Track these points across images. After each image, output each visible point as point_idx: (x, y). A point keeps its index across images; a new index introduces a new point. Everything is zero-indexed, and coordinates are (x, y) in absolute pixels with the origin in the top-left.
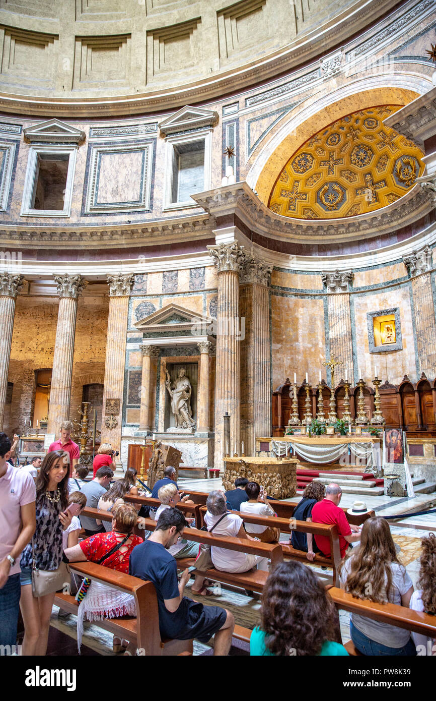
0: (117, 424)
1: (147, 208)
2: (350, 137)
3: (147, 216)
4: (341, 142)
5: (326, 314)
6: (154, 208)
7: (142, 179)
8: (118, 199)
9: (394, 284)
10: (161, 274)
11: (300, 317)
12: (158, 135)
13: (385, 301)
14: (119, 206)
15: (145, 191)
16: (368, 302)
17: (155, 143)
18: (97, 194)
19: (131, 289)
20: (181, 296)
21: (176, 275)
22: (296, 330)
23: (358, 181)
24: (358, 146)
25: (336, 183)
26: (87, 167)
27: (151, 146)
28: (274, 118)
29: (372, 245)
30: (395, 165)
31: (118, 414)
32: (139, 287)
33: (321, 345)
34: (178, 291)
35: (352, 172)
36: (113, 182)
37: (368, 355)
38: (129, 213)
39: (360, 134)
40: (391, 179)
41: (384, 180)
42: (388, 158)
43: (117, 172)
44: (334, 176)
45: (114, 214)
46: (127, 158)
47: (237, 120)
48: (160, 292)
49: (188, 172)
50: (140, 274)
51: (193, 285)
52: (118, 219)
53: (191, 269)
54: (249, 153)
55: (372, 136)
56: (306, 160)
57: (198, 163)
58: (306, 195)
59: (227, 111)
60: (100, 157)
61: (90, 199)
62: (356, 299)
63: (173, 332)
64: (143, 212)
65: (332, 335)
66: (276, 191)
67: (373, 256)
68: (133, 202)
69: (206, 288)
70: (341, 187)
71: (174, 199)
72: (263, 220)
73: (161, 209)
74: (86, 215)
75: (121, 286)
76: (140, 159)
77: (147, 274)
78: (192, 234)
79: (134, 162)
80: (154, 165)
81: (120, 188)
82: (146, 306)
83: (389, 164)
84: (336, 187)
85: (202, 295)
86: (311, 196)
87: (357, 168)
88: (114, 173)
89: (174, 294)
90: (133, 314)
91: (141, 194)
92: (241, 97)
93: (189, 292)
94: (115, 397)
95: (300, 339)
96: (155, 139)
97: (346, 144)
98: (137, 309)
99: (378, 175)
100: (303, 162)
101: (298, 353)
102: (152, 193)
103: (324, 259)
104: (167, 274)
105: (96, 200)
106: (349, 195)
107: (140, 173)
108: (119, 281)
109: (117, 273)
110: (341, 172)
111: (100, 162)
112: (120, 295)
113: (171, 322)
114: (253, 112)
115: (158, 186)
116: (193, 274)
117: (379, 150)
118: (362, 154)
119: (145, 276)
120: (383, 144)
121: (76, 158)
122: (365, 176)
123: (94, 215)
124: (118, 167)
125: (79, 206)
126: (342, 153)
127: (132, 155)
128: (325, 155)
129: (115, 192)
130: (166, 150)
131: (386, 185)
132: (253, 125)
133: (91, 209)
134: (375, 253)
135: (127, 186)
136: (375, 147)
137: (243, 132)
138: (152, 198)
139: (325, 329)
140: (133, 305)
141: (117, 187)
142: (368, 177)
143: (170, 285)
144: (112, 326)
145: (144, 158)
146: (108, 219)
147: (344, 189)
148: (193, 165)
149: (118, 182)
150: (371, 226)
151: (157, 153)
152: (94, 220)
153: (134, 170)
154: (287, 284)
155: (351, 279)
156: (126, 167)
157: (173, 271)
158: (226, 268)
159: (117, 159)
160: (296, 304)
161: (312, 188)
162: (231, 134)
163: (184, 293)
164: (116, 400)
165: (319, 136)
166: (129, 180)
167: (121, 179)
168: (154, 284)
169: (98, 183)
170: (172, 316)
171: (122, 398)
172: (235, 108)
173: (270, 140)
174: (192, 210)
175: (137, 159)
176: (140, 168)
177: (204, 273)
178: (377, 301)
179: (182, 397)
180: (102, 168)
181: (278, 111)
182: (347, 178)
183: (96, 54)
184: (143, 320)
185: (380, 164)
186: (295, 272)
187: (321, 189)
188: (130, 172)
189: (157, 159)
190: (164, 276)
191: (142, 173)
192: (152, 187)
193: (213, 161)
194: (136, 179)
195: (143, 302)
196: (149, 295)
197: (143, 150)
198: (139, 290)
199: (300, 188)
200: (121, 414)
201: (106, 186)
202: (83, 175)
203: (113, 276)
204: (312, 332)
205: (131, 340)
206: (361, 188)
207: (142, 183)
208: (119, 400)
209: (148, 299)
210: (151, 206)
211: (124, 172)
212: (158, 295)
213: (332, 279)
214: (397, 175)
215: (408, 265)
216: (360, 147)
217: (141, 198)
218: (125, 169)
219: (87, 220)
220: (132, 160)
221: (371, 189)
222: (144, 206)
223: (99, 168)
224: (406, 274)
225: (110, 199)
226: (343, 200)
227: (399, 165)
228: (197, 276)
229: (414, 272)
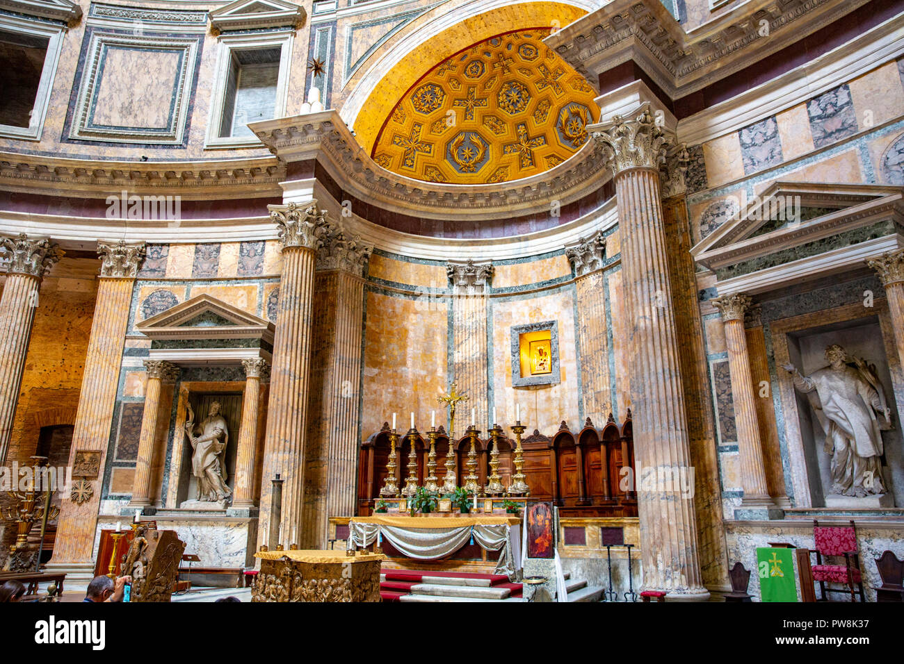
0: (92, 495)
1: (179, 140)
2: (498, 68)
3: (176, 153)
4: (486, 73)
5: (451, 325)
6: (190, 142)
7: (175, 94)
8: (130, 122)
9: (551, 286)
10: (193, 248)
11: (411, 327)
12: (207, 30)
13: (538, 310)
14: (132, 133)
15: (178, 114)
16: (513, 310)
17: (201, 42)
18: (93, 109)
19: (139, 268)
20: (223, 284)
21: (218, 251)
22: (403, 347)
23: (507, 134)
24: (509, 83)
25: (476, 133)
26: (81, 63)
27: (194, 46)
28: (389, 26)
29: (523, 227)
30: (559, 115)
31: (96, 478)
32: (153, 265)
33: (440, 372)
34: (219, 276)
35: (499, 120)
36: (125, 93)
37: (510, 390)
38: (148, 146)
39: (512, 65)
40: (554, 135)
41: (544, 136)
42: (550, 104)
43: (133, 78)
44: (474, 122)
45: (122, 145)
46: (152, 59)
47: (334, 23)
48: (189, 277)
49: (251, 94)
50: (158, 244)
51: (243, 267)
52: (127, 152)
53: (242, 242)
54: (348, 74)
55: (529, 71)
56: (434, 94)
57: (269, 82)
58: (430, 145)
59: (319, 8)
60: (106, 51)
61: (80, 116)
62: (498, 306)
63: (202, 341)
64: (171, 146)
65: (458, 357)
66: (386, 135)
67: (523, 244)
68: (155, 129)
69: (265, 274)
70: (482, 139)
71: (225, 130)
72: (362, 175)
73: (202, 144)
74: (71, 141)
75: (121, 261)
76: (175, 63)
77: (169, 245)
78: (249, 187)
79: (163, 67)
80: (196, 76)
81: (135, 105)
82: (162, 296)
83: (551, 113)
84: (475, 140)
85: (256, 284)
86: (438, 148)
87: (506, 114)
88: (127, 80)
89: (211, 280)
90: (138, 308)
91: (170, 119)
93: (236, 279)
94: (94, 446)
95: (409, 363)
96: (202, 36)
97: (493, 77)
98: (147, 302)
99: (535, 127)
100: (428, 97)
101: (405, 383)
102: (189, 118)
103: (452, 243)
104: (203, 248)
105: (91, 119)
106: (493, 151)
107: (172, 85)
108: (119, 252)
109: (117, 241)
110: (483, 117)
111: (104, 59)
112: (119, 275)
113: (201, 325)
114: (359, 15)
115: (201, 108)
116: (245, 251)
117: (539, 92)
118: (514, 95)
119: (165, 248)
120: (543, 83)
121: (61, 46)
122: (517, 126)
123: (86, 142)
124: (135, 71)
125: (59, 124)
126: (486, 91)
127: (163, 54)
128: (461, 91)
129: (127, 110)
130: (218, 54)
131: (546, 142)
132: (357, 33)
133: (81, 133)
134: (526, 239)
135: (148, 103)
136: (534, 87)
137: (342, 43)
138: (188, 126)
139: (449, 348)
140: (140, 294)
141: (132, 102)
142: (522, 129)
143: (206, 266)
144: (100, 326)
145: (180, 62)
146: (110, 152)
147: (486, 143)
148: (261, 84)
149: (132, 95)
150: (522, 199)
151: (204, 57)
152: (85, 150)
153: (163, 79)
154: (392, 278)
155: (489, 275)
156: (149, 72)
157: (213, 243)
158: (296, 242)
159: (134, 58)
160: (406, 308)
161: (440, 138)
162: (323, 42)
163: (229, 280)
164: (94, 453)
165: (454, 62)
166: (152, 94)
167: (138, 91)
168: (180, 262)
169: (97, 92)
170: (203, 315)
171: (105, 449)
172: (331, 6)
173: (381, 58)
174: (252, 151)
175: (170, 62)
176: (173, 77)
177: (263, 250)
178: (526, 310)
179: (212, 449)
180: (107, 68)
181: (396, 17)
182: (492, 127)
184: (153, 319)
185: (539, 112)
186: (407, 259)
187: (453, 139)
188: (156, 82)
189: (202, 66)
190: (197, 251)
191: (176, 85)
192: (191, 109)
193: (292, 79)
194: (165, 93)
195: (158, 290)
196: (169, 280)
197: (180, 50)
198: (153, 270)
199: (423, 134)
200: (101, 478)
201: (111, 98)
202: (71, 76)
203: (109, 244)
204: (427, 353)
205: (132, 353)
206: (510, 144)
207: (173, 101)
208: (101, 452)
209: (168, 286)
210: (186, 139)
211: (146, 80)
212: (184, 281)
213: (462, 273)
214: (562, 130)
215: (572, 259)
216: (512, 84)
217: (169, 124)
218: (147, 76)
219: (72, 149)
220: (159, 63)
221: (525, 146)
222: (173, 138)
223: (102, 68)
224: (569, 272)
225: (116, 120)
226: (484, 158)
227: (565, 115)
228: (252, 254)
229: (580, 269)
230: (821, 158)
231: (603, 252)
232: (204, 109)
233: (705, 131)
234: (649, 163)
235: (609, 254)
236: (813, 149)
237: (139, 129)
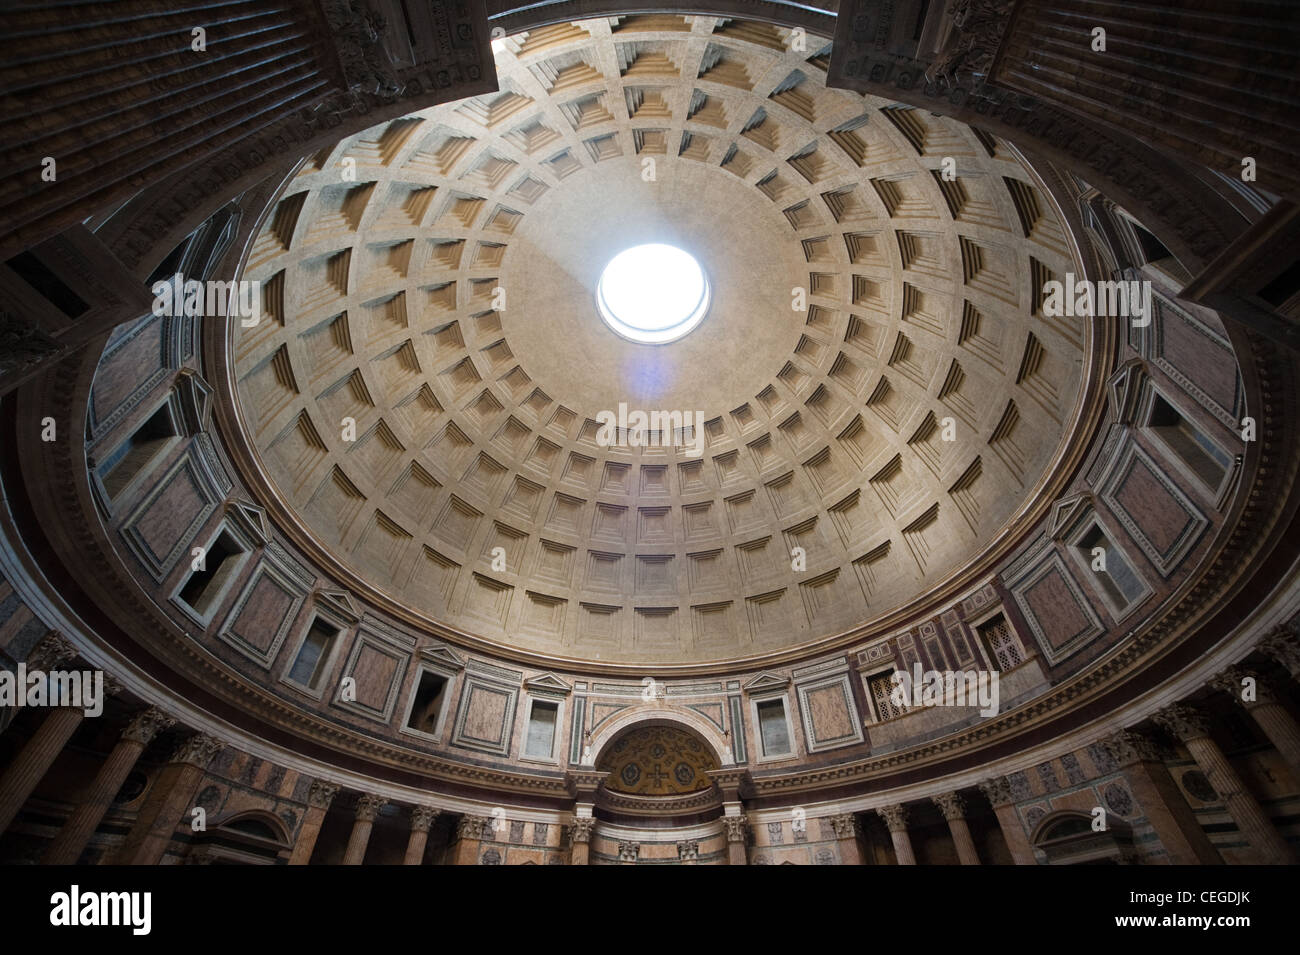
2: (654, 738)
3: (504, 760)
4: (649, 739)
6: (511, 754)
7: (504, 721)
8: (481, 736)
9: (668, 862)
10: (510, 823)
12: (521, 684)
14: (483, 743)
15: (504, 736)
17: (519, 691)
18: (464, 725)
19: (483, 833)
20: (525, 849)
21: (523, 826)
23: (650, 768)
24: (657, 744)
25: (636, 765)
26: (462, 695)
27: (514, 693)
28: (613, 709)
29: (654, 823)
30: (677, 767)
32: (489, 831)
34: (523, 843)
35: (648, 761)
36: (479, 718)
38: (489, 753)
39: (661, 738)
40: (673, 775)
41: (667, 774)
42: (674, 760)
43: (484, 708)
44: (635, 760)
45: (477, 751)
46: (494, 698)
47: (585, 698)
48: (508, 841)
51: (536, 839)
52: (480, 756)
53: (535, 823)
54: (592, 730)
55: (667, 743)
58: (615, 769)
59: (578, 686)
60: (472, 689)
61: (458, 729)
64: (500, 755)
67: (654, 833)
68: (493, 743)
69: (548, 845)
70: (638, 768)
73: (518, 756)
74: (452, 745)
75: (474, 828)
76: (505, 702)
79: (499, 703)
80: (515, 712)
81: (484, 725)
82: (493, 853)
83: (674, 764)
84: (635, 768)
85: (543, 851)
86: (618, 771)
87: (652, 759)
88: (481, 709)
89: (519, 845)
90: (480, 860)
91: (501, 737)
92: (591, 680)
96: (519, 688)
99: (664, 769)
102: (511, 739)
103: (622, 829)
104: (516, 824)
105: (463, 732)
106: (642, 776)
107: (502, 716)
108: (474, 822)
109: (473, 814)
110: (641, 758)
111: (471, 694)
112: (472, 837)
114: (599, 698)
115: (517, 734)
116: (537, 829)
117: (669, 753)
118: (658, 751)
120: (673, 750)
121: (453, 683)
122: (656, 765)
123: (460, 747)
124: (485, 704)
125: (449, 733)
126: (646, 746)
127: (499, 696)
129: (480, 728)
130: (527, 700)
131: (668, 778)
132: (597, 707)
133: (458, 740)
134: (656, 831)
135: (490, 725)
136: (668, 750)
137: (589, 711)
138: (510, 743)
140: (482, 850)
141: (483, 723)
142: (658, 768)
143: (516, 836)
145: (507, 702)
146: (472, 755)
147: (640, 770)
149: (483, 719)
150: (657, 808)
151: (519, 701)
152: (460, 752)
153: (498, 711)
155: (637, 850)
156: (491, 705)
157: (521, 821)
158: (583, 839)
159: (485, 696)
161: (620, 765)
162: (579, 708)
163: (528, 846)
166: (492, 720)
167: (486, 716)
169: (466, 715)
172: (584, 687)
175: (502, 701)
176: (503, 711)
177: (547, 830)
180: (472, 700)
181: (616, 706)
183: (481, 589)
185: (668, 762)
186: (603, 837)
187: (625, 766)
188: (495, 712)
189: (518, 707)
190: (512, 825)
191: (504, 717)
192: (512, 733)
193: (563, 722)
194: (498, 719)
195: (491, 848)
196: (496, 842)
197: (507, 694)
198: (489, 835)
199: (614, 763)
201: (473, 719)
202: (457, 703)
203: (470, 816)
206: (651, 774)
207: (503, 725)
209: (496, 846)
210: (509, 752)
211: (490, 710)
212: (504, 844)
213: (626, 847)
214: (677, 774)
215: (680, 849)
216: (658, 746)
217: (500, 740)
218: (491, 708)
219: (454, 751)
220: (497, 701)
221: (658, 777)
222: (502, 750)
223: (470, 700)
224: (677, 855)
225: (475, 734)
226: (638, 779)
227: (680, 768)
228: (541, 831)
229: (684, 856)
230: (797, 847)
231: (697, 851)
232: (519, 734)
233: (755, 819)
234: (742, 839)
235: (700, 852)
236: (792, 842)
237: (485, 741)
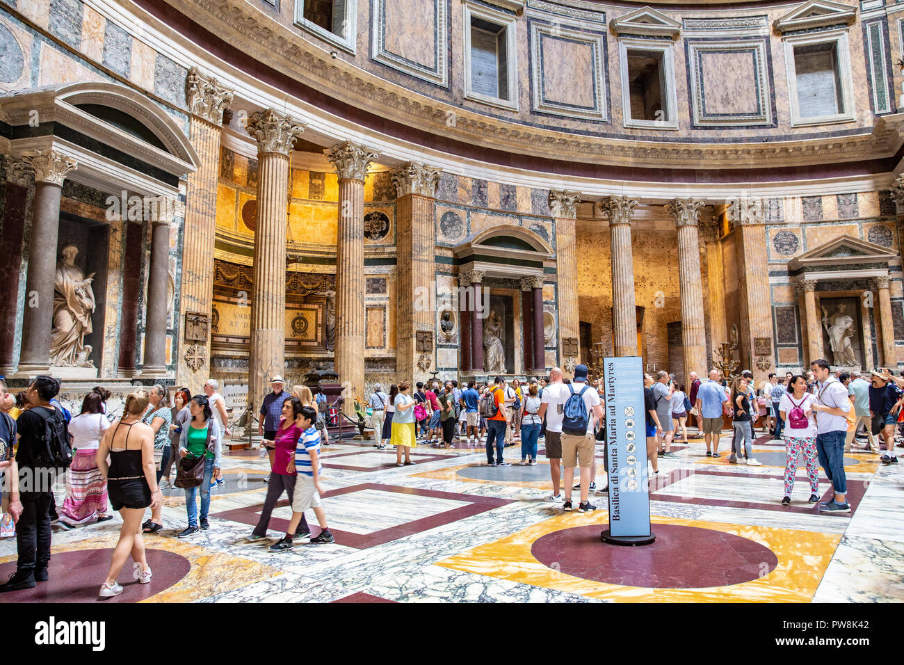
0: (769, 365)
3: (772, 132)
6: (779, 122)
7: (757, 85)
8: (730, 110)
10: (800, 200)
12: (769, 31)
14: (735, 118)
15: (763, 102)
17: (768, 42)
18: (703, 102)
19: (766, 217)
20: (829, 225)
21: (820, 201)
26: (688, 67)
27: (762, 45)
31: (770, 354)
32: (774, 214)
34: (824, 220)
36: (721, 89)
38: (747, 127)
43: (724, 75)
45: (729, 128)
46: (734, 59)
48: (802, 220)
49: (803, 79)
50: (776, 199)
51: (843, 213)
53: (837, 195)
57: (816, 67)
59: (866, 6)
60: (700, 56)
61: (697, 108)
64: (764, 127)
68: (749, 114)
69: (861, 216)
73: (790, 123)
74: (695, 128)
75: (754, 213)
76: (751, 61)
77: (782, 199)
78: (840, 155)
79: (743, 65)
80: (771, 71)
81: (731, 96)
82: (785, 235)
88: (720, 77)
89: (819, 223)
90: (771, 244)
91: (758, 105)
94: (764, 335)
96: (768, 37)
98: (775, 239)
102: (773, 104)
104: (808, 200)
105: (704, 110)
107: (753, 78)
108: (752, 207)
109: (747, 198)
111: (700, 62)
112: (753, 223)
113: (839, 255)
115: (781, 95)
116: (841, 201)
119: (780, 202)
121: (671, 56)
123: (706, 128)
124: (723, 70)
125: (686, 116)
127: (740, 55)
129: (726, 101)
130: (785, 50)
133: (701, 121)
135: (739, 94)
138: (774, 109)
140: (770, 234)
141: (727, 95)
143: (813, 213)
144: (749, 258)
145: (754, 60)
146: (723, 135)
148: (809, 70)
149: (726, 88)
151: (773, 54)
152: (707, 135)
153: (745, 74)
156: (733, 70)
157: (814, 197)
159: (721, 60)
163: (833, 222)
164: (766, 339)
166: (740, 87)
167: (730, 85)
169: (702, 89)
171: (771, 336)
175: (747, 61)
176: (752, 72)
177: (856, 200)
180: (704, 70)
188: (740, 77)
189: (774, 63)
190: (804, 203)
191: (756, 78)
192: (773, 96)
194: (749, 84)
195: (781, 231)
196: (787, 224)
197: (752, 50)
200: (773, 354)
201: (713, 92)
202: (684, 78)
205: (772, 274)
207: (757, 91)
208: (769, 339)
209: (788, 227)
210: (775, 120)
211: (733, 76)
212: (798, 224)
217: (759, 109)
218: (733, 73)
219: (700, 134)
220: (739, 62)
222: (765, 120)
223: (701, 70)
225: (721, 110)
228: (847, 203)
237: (738, 115)
